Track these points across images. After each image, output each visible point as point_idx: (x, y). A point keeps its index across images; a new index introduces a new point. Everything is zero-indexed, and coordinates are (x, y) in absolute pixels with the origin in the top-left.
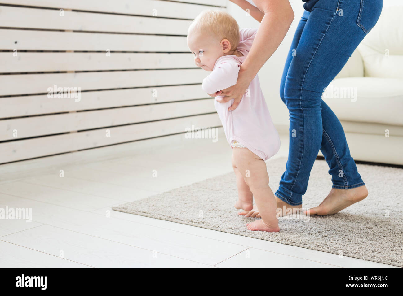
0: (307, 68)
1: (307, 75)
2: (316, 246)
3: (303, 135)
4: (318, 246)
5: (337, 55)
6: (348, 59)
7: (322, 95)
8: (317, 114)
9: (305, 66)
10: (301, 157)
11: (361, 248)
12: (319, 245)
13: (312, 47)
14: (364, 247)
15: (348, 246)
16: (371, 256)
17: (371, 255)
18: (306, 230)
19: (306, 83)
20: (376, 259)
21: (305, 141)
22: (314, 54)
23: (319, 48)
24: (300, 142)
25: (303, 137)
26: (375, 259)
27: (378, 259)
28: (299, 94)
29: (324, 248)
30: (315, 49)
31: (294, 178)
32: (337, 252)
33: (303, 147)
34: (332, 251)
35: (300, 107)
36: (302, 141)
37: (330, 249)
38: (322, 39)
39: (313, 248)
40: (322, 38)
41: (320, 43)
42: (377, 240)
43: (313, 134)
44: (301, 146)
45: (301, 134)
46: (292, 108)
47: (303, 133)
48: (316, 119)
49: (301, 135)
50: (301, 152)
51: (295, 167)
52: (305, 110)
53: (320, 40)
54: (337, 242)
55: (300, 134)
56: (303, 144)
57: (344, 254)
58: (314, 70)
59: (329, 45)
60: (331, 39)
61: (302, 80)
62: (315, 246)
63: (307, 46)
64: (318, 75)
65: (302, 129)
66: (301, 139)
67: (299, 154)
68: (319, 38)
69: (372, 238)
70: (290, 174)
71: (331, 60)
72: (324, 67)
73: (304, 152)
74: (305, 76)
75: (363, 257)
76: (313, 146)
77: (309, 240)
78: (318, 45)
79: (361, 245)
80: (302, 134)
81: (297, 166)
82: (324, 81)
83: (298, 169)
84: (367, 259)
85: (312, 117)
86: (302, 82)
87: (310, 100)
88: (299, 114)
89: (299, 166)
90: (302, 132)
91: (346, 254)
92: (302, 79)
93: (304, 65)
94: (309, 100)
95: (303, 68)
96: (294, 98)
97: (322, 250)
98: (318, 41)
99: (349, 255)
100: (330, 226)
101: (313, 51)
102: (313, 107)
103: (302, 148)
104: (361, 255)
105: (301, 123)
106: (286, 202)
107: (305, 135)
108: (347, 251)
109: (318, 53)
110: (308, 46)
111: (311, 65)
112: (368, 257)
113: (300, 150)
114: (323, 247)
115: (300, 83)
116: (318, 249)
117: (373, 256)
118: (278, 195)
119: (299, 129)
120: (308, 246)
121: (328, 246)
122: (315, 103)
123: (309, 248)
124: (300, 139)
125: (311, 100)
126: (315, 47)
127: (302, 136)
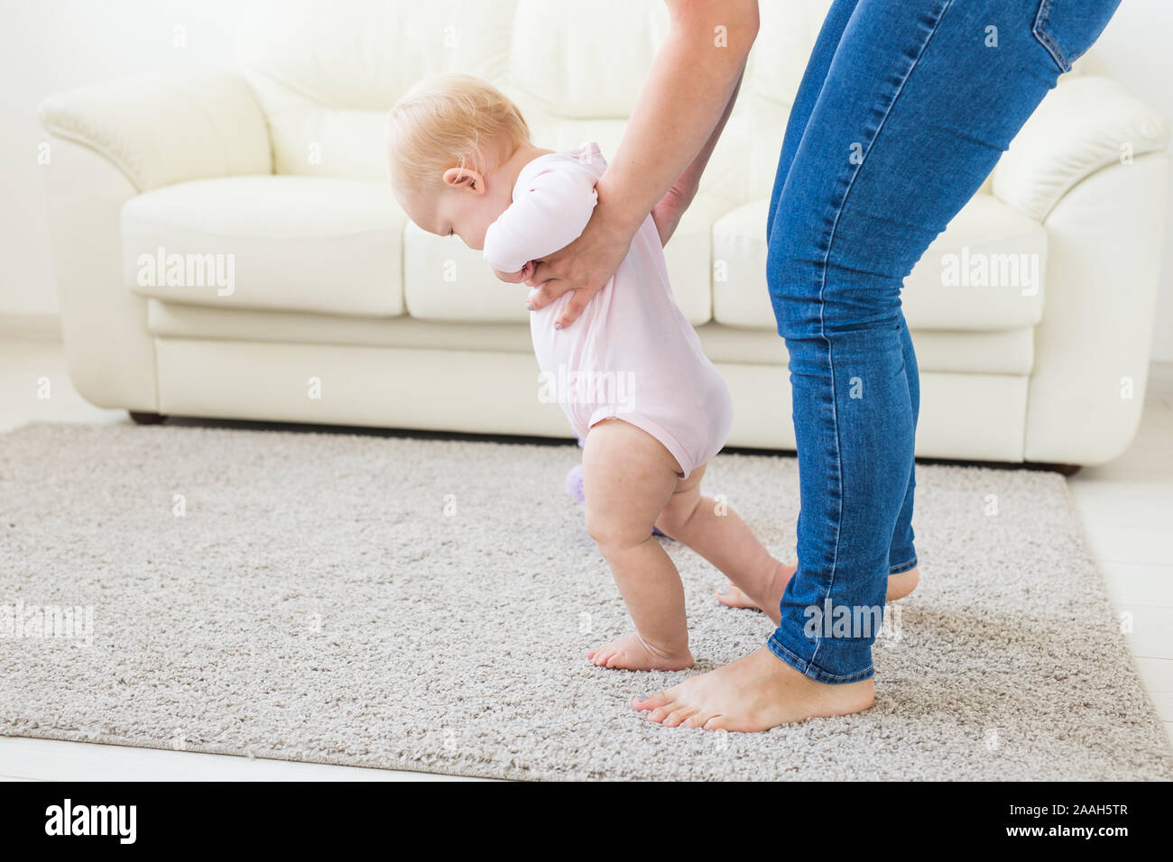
0: (847, 183)
1: (845, 210)
2: (107, 731)
3: (836, 433)
4: (113, 731)
5: (957, 143)
6: (998, 159)
7: (903, 286)
8: (881, 351)
9: (840, 174)
10: (838, 513)
11: (242, 720)
12: (114, 728)
13: (866, 105)
14: (252, 714)
15: (204, 719)
16: (271, 743)
17: (270, 741)
18: (80, 678)
19: (844, 239)
20: (285, 752)
21: (843, 452)
22: (873, 133)
23: (893, 113)
24: (829, 459)
25: (837, 439)
26: (282, 752)
27: (290, 749)
28: (817, 279)
29: (129, 734)
30: (879, 114)
31: (822, 588)
32: (171, 742)
33: (840, 477)
34: (157, 742)
35: (817, 330)
36: (833, 454)
37: (147, 737)
38: (905, 78)
39: (95, 738)
40: (904, 74)
41: (897, 93)
42: (294, 686)
43: (873, 427)
44: (831, 472)
45: (828, 428)
46: (791, 334)
47: (836, 426)
48: (881, 369)
49: (829, 432)
50: (835, 494)
51: (821, 549)
52: (838, 340)
53: (897, 82)
54: (172, 708)
55: (825, 432)
56: (839, 465)
57: (193, 746)
58: (872, 195)
59: (931, 103)
60: (938, 83)
61: (827, 229)
62: (103, 730)
63: (852, 100)
64: (886, 214)
65: (831, 411)
66: (830, 448)
67: (829, 502)
68: (896, 75)
69: (277, 680)
70: (808, 573)
71: (934, 161)
72: (910, 187)
73: (847, 494)
74: (839, 212)
75: (247, 750)
76: (878, 471)
77: (84, 714)
78: (889, 99)
79: (245, 709)
80: (833, 430)
81: (826, 547)
82: (908, 237)
83: (833, 555)
84: (260, 756)
85: (864, 363)
86: (829, 234)
87: (855, 299)
88: (819, 355)
89: (832, 543)
90: (831, 422)
91: (197, 748)
92: (829, 223)
93: (837, 172)
94: (849, 302)
95: (835, 184)
96: (797, 294)
97: (124, 741)
98: (890, 85)
99: (207, 747)
100: (157, 652)
101: (873, 121)
102: (865, 326)
103: (837, 479)
104: (240, 744)
105: (824, 388)
106: (803, 672)
107: (842, 434)
108: (200, 738)
109: (891, 132)
110: (856, 101)
111: (862, 175)
112: (263, 747)
113: (831, 486)
114: (126, 732)
115: (819, 238)
116: (113, 738)
117: (276, 741)
118: (775, 646)
119: (820, 412)
120: (81, 733)
121: (144, 728)
122: (876, 314)
123: (84, 740)
124: (826, 448)
125: (860, 300)
126: (878, 107)
127: (833, 437)
